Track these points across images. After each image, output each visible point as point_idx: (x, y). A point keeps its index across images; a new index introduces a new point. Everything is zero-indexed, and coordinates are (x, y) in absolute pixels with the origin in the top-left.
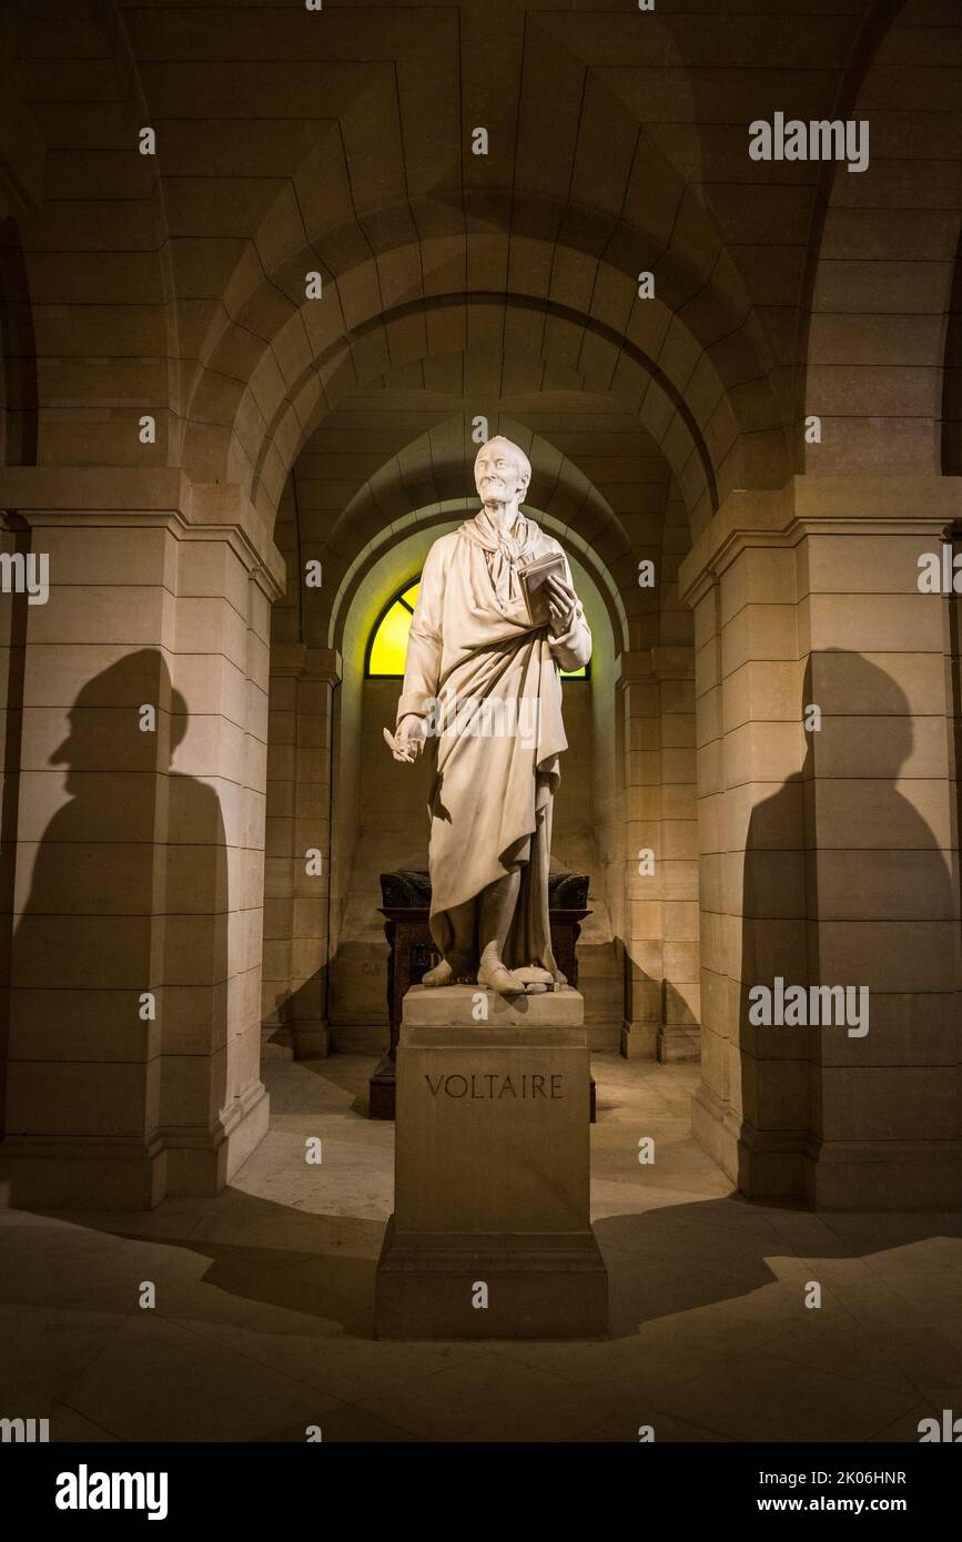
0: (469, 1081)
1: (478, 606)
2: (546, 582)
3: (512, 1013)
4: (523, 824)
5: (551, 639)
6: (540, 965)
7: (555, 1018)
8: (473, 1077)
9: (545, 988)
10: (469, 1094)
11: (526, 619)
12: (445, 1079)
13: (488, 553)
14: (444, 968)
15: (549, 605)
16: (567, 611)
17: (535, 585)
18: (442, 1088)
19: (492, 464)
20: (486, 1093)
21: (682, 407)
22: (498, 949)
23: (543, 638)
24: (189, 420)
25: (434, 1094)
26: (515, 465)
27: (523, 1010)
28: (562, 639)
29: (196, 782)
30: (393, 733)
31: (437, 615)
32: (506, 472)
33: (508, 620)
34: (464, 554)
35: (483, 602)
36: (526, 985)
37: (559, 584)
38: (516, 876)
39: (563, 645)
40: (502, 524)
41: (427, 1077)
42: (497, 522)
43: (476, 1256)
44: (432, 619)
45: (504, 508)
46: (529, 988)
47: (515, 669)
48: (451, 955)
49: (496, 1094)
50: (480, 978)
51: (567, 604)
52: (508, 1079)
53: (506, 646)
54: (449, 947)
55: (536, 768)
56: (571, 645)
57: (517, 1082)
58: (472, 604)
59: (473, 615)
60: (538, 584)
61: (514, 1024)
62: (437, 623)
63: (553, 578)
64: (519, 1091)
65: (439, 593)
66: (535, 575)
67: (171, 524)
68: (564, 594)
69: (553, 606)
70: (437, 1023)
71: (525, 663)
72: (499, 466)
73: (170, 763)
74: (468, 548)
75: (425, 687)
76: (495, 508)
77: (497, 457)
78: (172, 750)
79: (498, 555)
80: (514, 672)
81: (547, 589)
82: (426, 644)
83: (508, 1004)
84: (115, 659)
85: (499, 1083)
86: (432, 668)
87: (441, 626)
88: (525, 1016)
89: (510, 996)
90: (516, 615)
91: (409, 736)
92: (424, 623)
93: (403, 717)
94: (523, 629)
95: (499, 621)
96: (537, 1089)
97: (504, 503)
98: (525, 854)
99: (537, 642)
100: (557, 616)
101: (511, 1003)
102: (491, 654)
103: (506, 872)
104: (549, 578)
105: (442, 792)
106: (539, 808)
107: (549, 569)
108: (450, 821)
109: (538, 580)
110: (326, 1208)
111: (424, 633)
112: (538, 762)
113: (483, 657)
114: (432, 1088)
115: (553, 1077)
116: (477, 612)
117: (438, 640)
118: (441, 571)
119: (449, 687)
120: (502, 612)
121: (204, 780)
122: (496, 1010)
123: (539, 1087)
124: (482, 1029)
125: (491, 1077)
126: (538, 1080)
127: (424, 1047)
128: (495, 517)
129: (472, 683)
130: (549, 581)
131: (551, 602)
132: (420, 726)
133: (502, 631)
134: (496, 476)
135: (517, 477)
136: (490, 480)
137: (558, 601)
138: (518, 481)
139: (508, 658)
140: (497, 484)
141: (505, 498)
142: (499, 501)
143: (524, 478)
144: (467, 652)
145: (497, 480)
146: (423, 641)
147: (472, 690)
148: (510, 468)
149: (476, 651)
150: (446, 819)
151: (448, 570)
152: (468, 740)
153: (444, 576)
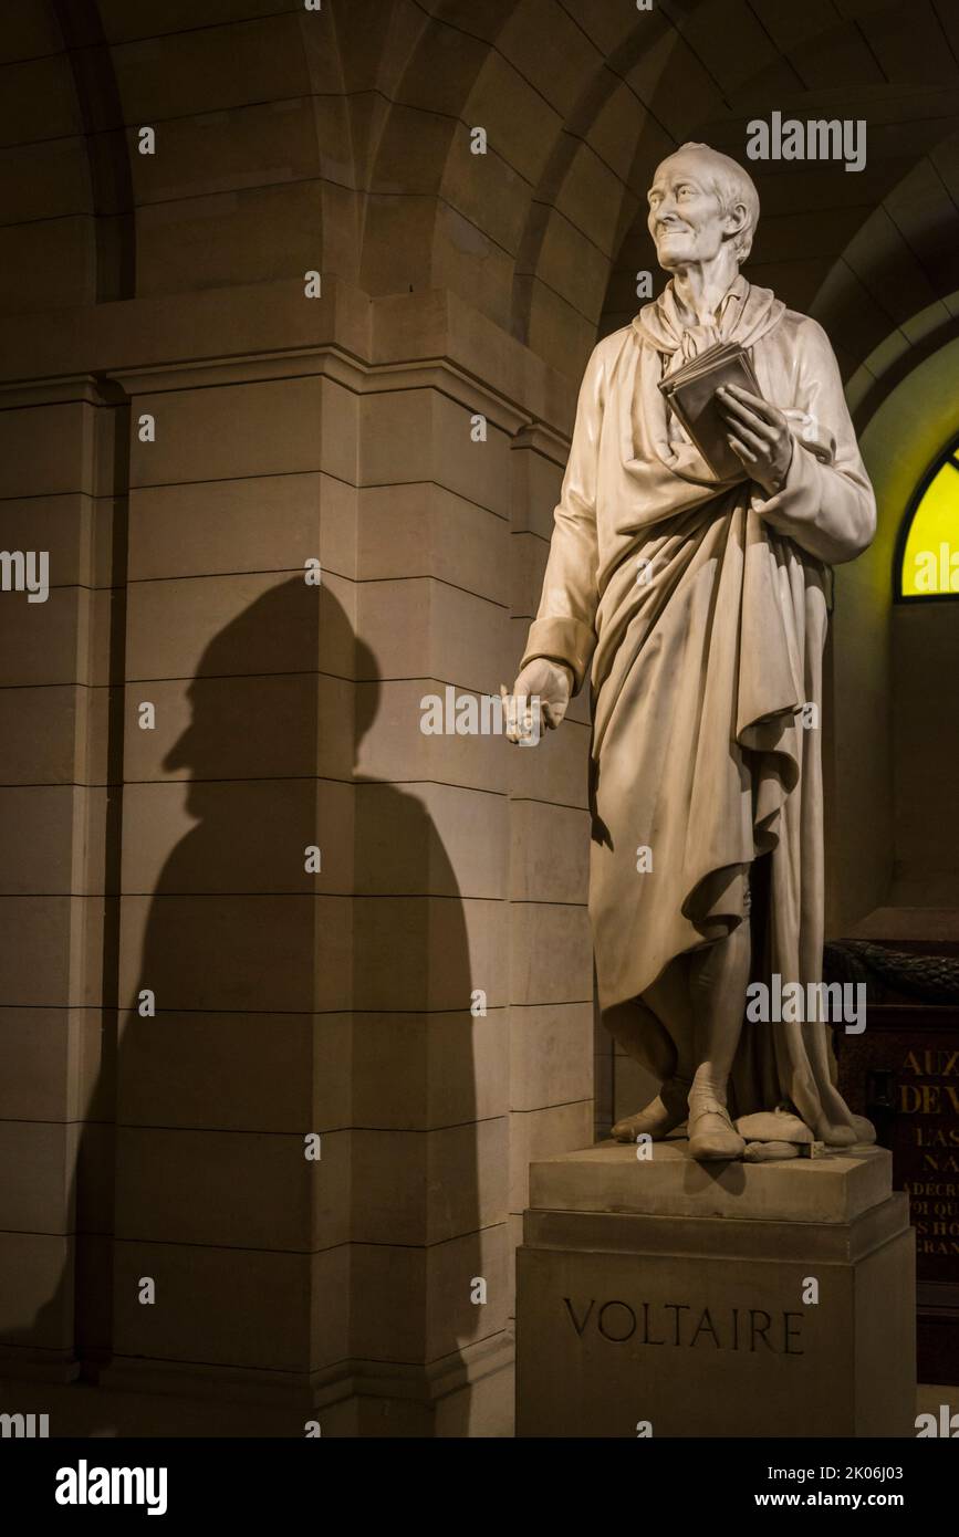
0: (640, 1313)
1: (638, 454)
3: (716, 1194)
5: (759, 505)
6: (793, 1110)
7: (794, 1207)
8: (646, 1306)
9: (793, 1151)
10: (639, 1334)
11: (707, 473)
12: (597, 1307)
13: (668, 355)
14: (655, 1109)
15: (727, 441)
16: (765, 448)
17: (696, 407)
18: (593, 1322)
19: (670, 196)
20: (669, 1336)
22: (713, 1078)
23: (748, 503)
24: (371, 194)
25: (579, 1331)
26: (716, 191)
27: (736, 1188)
28: (774, 501)
29: (395, 792)
32: (695, 206)
33: (680, 476)
36: (753, 1144)
37: (741, 401)
39: (779, 511)
40: (697, 300)
41: (567, 1301)
42: (691, 300)
44: (585, 485)
45: (700, 272)
46: (755, 1149)
47: (701, 565)
49: (685, 1339)
52: (706, 1313)
55: (735, 741)
56: (796, 511)
57: (723, 1320)
58: (628, 450)
59: (630, 473)
60: (704, 404)
61: (720, 1215)
62: (593, 495)
63: (728, 391)
64: (726, 1337)
65: (594, 438)
66: (692, 387)
67: (329, 367)
68: (751, 417)
69: (735, 442)
70: (587, 1207)
71: (718, 552)
72: (682, 196)
73: (355, 762)
75: (568, 607)
76: (683, 274)
77: (676, 181)
78: (357, 742)
80: (699, 569)
81: (720, 413)
82: (572, 530)
83: (711, 1179)
84: (253, 597)
85: (691, 1320)
86: (584, 574)
87: (596, 498)
88: (740, 1201)
89: (713, 1164)
90: (693, 469)
92: (572, 495)
93: (527, 663)
94: (706, 491)
95: (666, 480)
96: (759, 1340)
97: (697, 264)
98: (736, 898)
100: (748, 460)
101: (715, 1176)
102: (661, 538)
103: (699, 937)
104: (721, 390)
105: (597, 794)
106: (763, 813)
107: (718, 375)
108: (610, 846)
109: (700, 398)
111: (571, 512)
112: (740, 730)
113: (650, 547)
114: (575, 1320)
115: (786, 1315)
116: (637, 466)
117: (591, 521)
118: (596, 398)
120: (671, 461)
121: (407, 789)
122: (688, 1188)
123: (762, 1332)
124: (662, 1221)
125: (678, 1308)
126: (760, 1321)
127: (561, 1248)
128: (686, 291)
129: (636, 593)
130: (720, 396)
131: (731, 436)
132: (553, 679)
133: (671, 496)
134: (674, 217)
135: (720, 213)
136: (664, 224)
137: (744, 431)
138: (729, 218)
139: (690, 543)
140: (678, 230)
141: (695, 256)
142: (686, 261)
143: (736, 213)
144: (626, 539)
145: (677, 223)
146: (569, 526)
147: (634, 605)
148: (703, 198)
149: (639, 537)
150: (605, 843)
151: (606, 397)
152: (632, 700)
153: (602, 406)
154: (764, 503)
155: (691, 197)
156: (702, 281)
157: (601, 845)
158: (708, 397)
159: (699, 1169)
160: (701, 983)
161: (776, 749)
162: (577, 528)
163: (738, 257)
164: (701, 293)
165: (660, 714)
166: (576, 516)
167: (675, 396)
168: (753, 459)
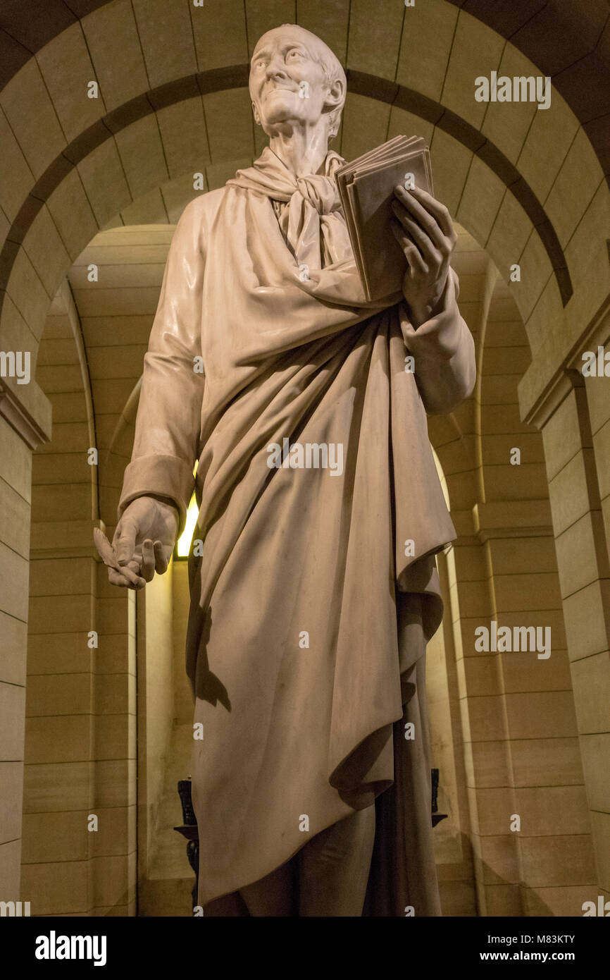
1: (263, 282)
2: (395, 198)
4: (378, 703)
5: (407, 328)
11: (356, 291)
13: (279, 202)
16: (438, 257)
17: (372, 205)
19: (278, 58)
21: (517, 185)
23: (393, 330)
26: (320, 62)
28: (426, 326)
30: (109, 535)
32: (303, 69)
33: (320, 300)
34: (235, 209)
35: (271, 275)
37: (421, 203)
38: (367, 816)
39: (433, 336)
40: (300, 162)
42: (293, 160)
44: (183, 328)
45: (304, 133)
47: (339, 395)
51: (438, 244)
55: (395, 581)
56: (446, 340)
58: (251, 280)
60: (380, 203)
62: (192, 337)
66: (372, 179)
68: (431, 220)
69: (410, 247)
71: (360, 381)
72: (290, 58)
74: (243, 199)
75: (171, 445)
76: (288, 134)
77: (285, 43)
80: (338, 398)
81: (397, 213)
82: (171, 371)
86: (185, 413)
87: (198, 341)
90: (337, 287)
91: (139, 537)
92: (169, 338)
93: (128, 503)
95: (303, 304)
97: (303, 123)
98: (384, 767)
99: (380, 340)
100: (419, 268)
102: (291, 368)
103: (346, 809)
104: (400, 187)
105: (208, 647)
107: (400, 169)
108: (227, 704)
109: (378, 194)
111: (168, 353)
112: (399, 570)
113: (277, 378)
116: (262, 291)
117: (193, 362)
118: (195, 246)
119: (216, 442)
128: (290, 151)
129: (262, 425)
130: (400, 194)
131: (407, 241)
132: (160, 519)
133: (309, 320)
134: (285, 74)
135: (324, 82)
136: (274, 80)
137: (423, 235)
138: (329, 91)
139: (324, 373)
140: (289, 87)
141: (303, 115)
142: (295, 118)
143: (335, 88)
144: (248, 370)
145: (287, 81)
146: (167, 368)
147: (261, 437)
148: (311, 62)
149: (264, 367)
150: (218, 702)
151: (208, 243)
152: (257, 540)
153: (202, 253)
154: (415, 329)
155: (301, 59)
156: (305, 143)
157: (215, 704)
158: (386, 195)
160: (322, 858)
161: (427, 589)
162: (176, 369)
163: (330, 134)
164: (303, 155)
165: (291, 554)
166: (175, 358)
167: (354, 187)
168: (426, 268)
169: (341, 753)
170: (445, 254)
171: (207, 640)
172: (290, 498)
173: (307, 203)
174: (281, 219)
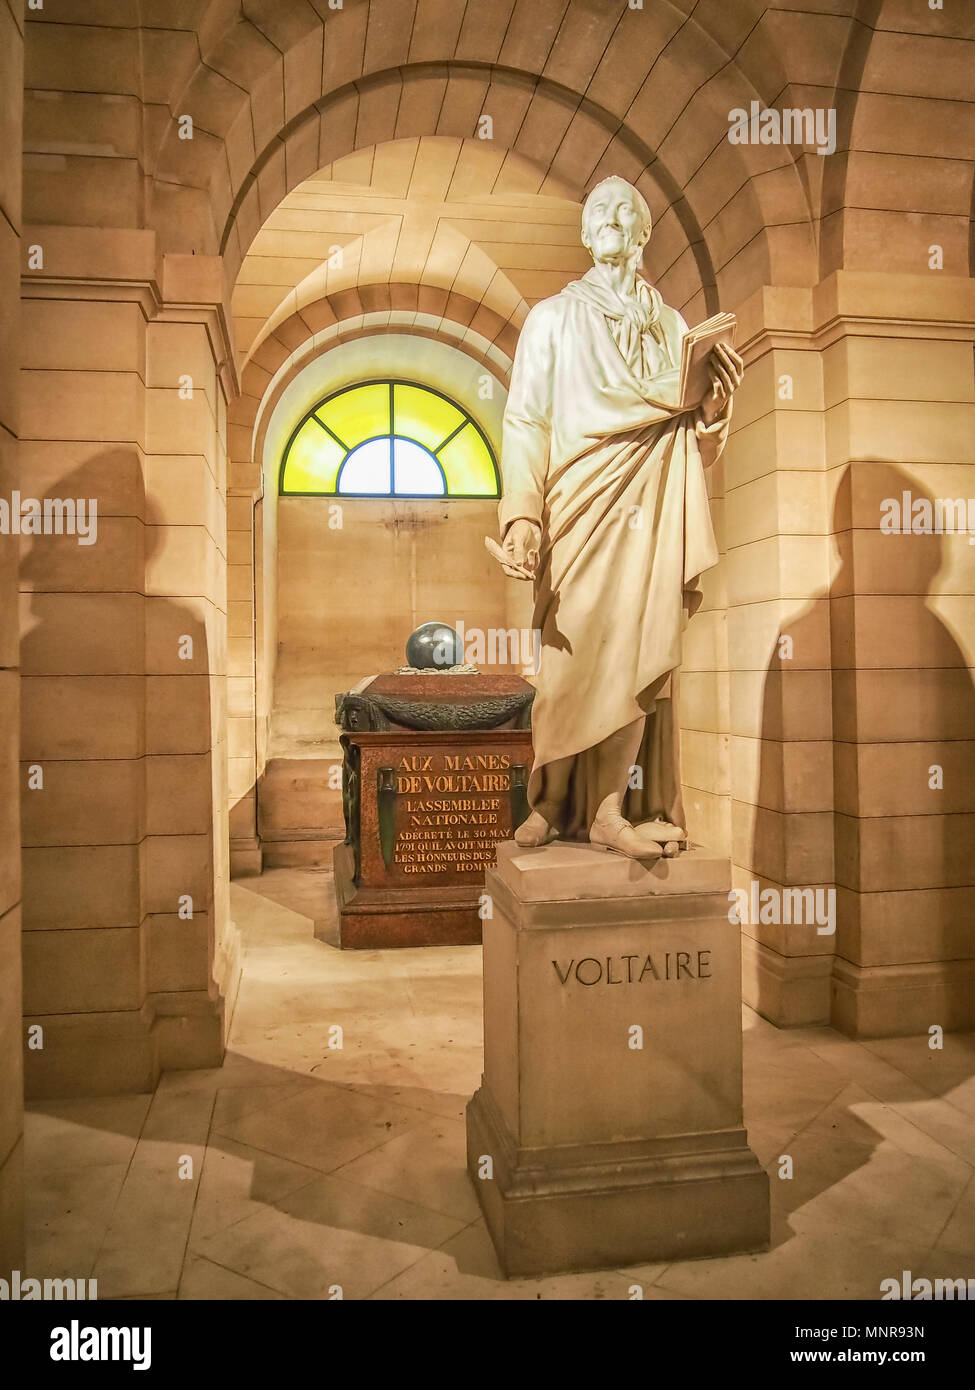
0: (604, 963)
2: (714, 352)
3: (651, 881)
4: (671, 655)
5: (700, 425)
6: (667, 819)
7: (698, 884)
8: (609, 959)
10: (604, 980)
12: (574, 964)
13: (609, 319)
14: (536, 823)
15: (712, 381)
18: (572, 976)
19: (615, 209)
20: (624, 977)
21: (678, 203)
22: (618, 803)
23: (690, 425)
25: (563, 983)
26: (641, 214)
27: (663, 876)
31: (544, 398)
32: (630, 220)
33: (649, 402)
34: (577, 318)
35: (611, 378)
36: (663, 844)
37: (727, 355)
39: (715, 436)
41: (554, 962)
43: (619, 1169)
44: (537, 399)
46: (669, 849)
47: (653, 464)
48: (543, 806)
49: (636, 976)
50: (594, 835)
51: (733, 381)
52: (649, 959)
53: (645, 435)
54: (541, 798)
55: (683, 587)
56: (722, 435)
57: (659, 961)
58: (597, 382)
59: (604, 394)
61: (653, 894)
62: (544, 408)
64: (662, 973)
65: (545, 366)
70: (564, 897)
71: (667, 456)
72: (621, 209)
73: (144, 582)
74: (583, 313)
76: (614, 264)
77: (619, 200)
79: (626, 322)
80: (651, 468)
81: (713, 361)
82: (532, 433)
83: (645, 871)
85: (639, 965)
86: (540, 463)
87: (549, 411)
88: (665, 883)
89: (647, 861)
90: (662, 397)
92: (527, 407)
93: (510, 525)
94: (666, 414)
96: (681, 969)
97: (626, 258)
98: (664, 693)
99: (681, 430)
100: (721, 395)
101: (647, 869)
102: (624, 444)
103: (643, 713)
104: (718, 346)
105: (557, 614)
107: (720, 335)
108: (570, 651)
110: (348, 1073)
111: (528, 418)
112: (686, 580)
113: (614, 448)
114: (560, 976)
115: (699, 953)
116: (605, 390)
117: (545, 427)
118: (548, 341)
120: (642, 391)
121: (185, 601)
122: (632, 878)
123: (683, 966)
124: (617, 902)
125: (630, 958)
126: (683, 958)
127: (547, 927)
129: (603, 480)
130: (718, 350)
131: (716, 378)
134: (618, 223)
135: (640, 227)
136: (612, 227)
137: (725, 375)
138: (642, 233)
139: (644, 448)
140: (619, 232)
141: (627, 253)
143: (645, 229)
144: (591, 441)
145: (619, 227)
146: (528, 429)
147: (601, 488)
149: (605, 440)
150: (564, 649)
151: (557, 339)
152: (594, 552)
153: (552, 347)
154: (706, 427)
155: (629, 211)
156: (624, 271)
157: (561, 650)
159: (638, 864)
161: (696, 589)
162: (534, 430)
165: (616, 562)
166: (534, 422)
168: (724, 395)
169: (644, 683)
170: (736, 387)
171: (556, 611)
172: (618, 528)
173: (634, 326)
174: (615, 335)
